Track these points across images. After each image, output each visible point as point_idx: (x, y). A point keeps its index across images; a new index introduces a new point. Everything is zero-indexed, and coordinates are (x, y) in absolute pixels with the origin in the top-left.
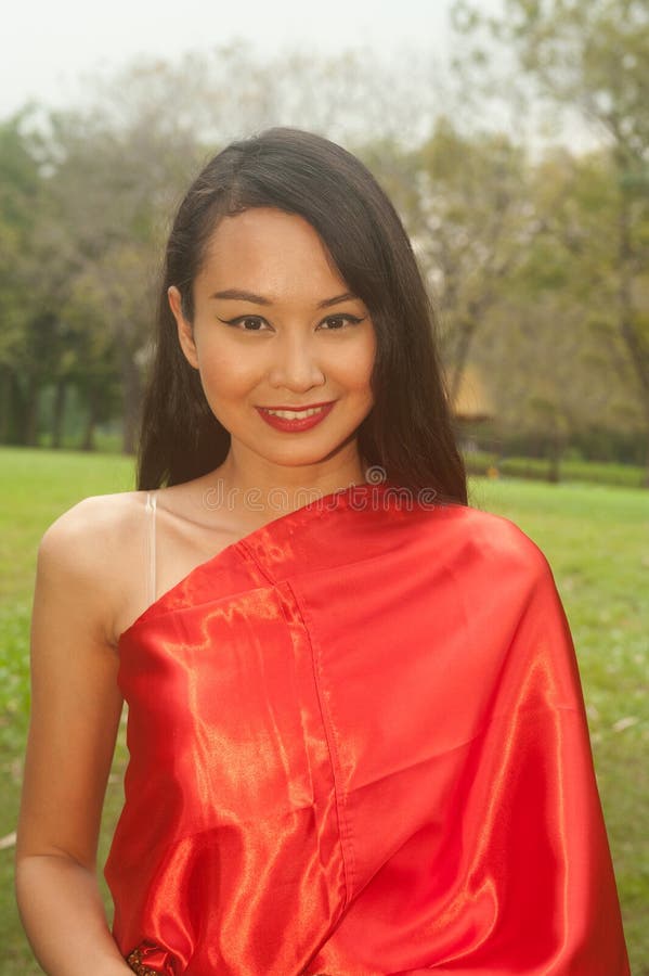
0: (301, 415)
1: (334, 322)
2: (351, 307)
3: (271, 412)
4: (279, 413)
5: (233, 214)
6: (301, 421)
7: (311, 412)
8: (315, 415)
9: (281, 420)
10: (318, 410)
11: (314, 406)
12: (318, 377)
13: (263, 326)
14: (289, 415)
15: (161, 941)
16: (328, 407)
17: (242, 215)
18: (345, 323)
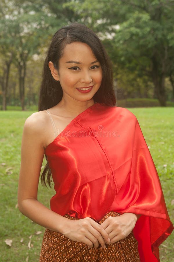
0: (87, 89)
1: (93, 68)
2: (97, 64)
3: (80, 89)
4: (82, 89)
5: (69, 43)
6: (87, 90)
7: (89, 88)
8: (90, 89)
9: (83, 91)
10: (90, 88)
11: (90, 87)
12: (91, 80)
13: (78, 69)
14: (84, 89)
15: (74, 210)
16: (92, 87)
17: (72, 43)
18: (95, 67)
